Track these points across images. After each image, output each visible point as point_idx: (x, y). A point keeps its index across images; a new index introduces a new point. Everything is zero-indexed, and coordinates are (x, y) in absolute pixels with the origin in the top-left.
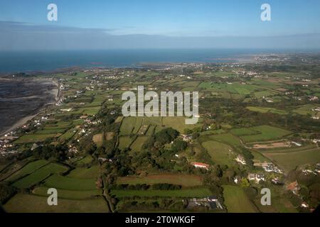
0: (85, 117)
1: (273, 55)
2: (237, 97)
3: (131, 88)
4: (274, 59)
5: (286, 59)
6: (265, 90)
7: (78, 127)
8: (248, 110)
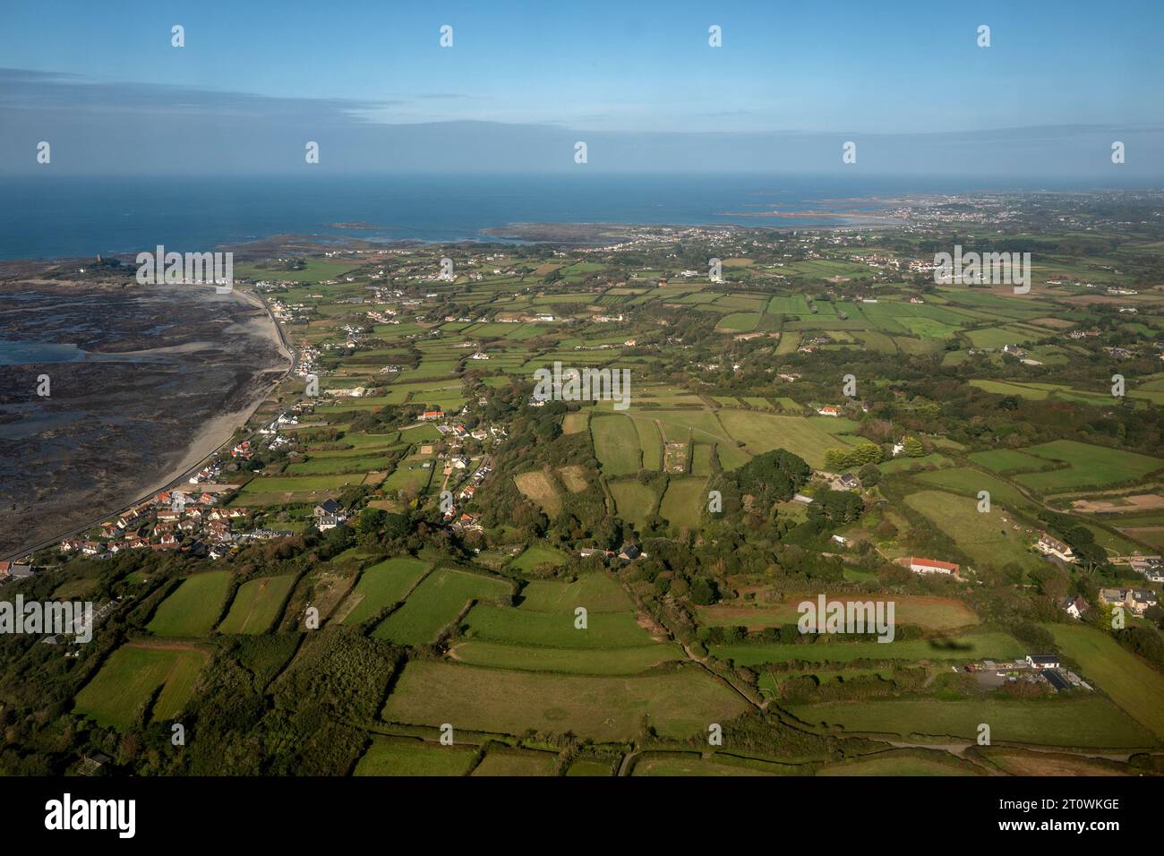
0: (434, 416)
1: (953, 199)
2: (917, 348)
3: (532, 314)
4: (964, 217)
5: (1003, 215)
6: (996, 324)
7: (427, 450)
8: (978, 390)
